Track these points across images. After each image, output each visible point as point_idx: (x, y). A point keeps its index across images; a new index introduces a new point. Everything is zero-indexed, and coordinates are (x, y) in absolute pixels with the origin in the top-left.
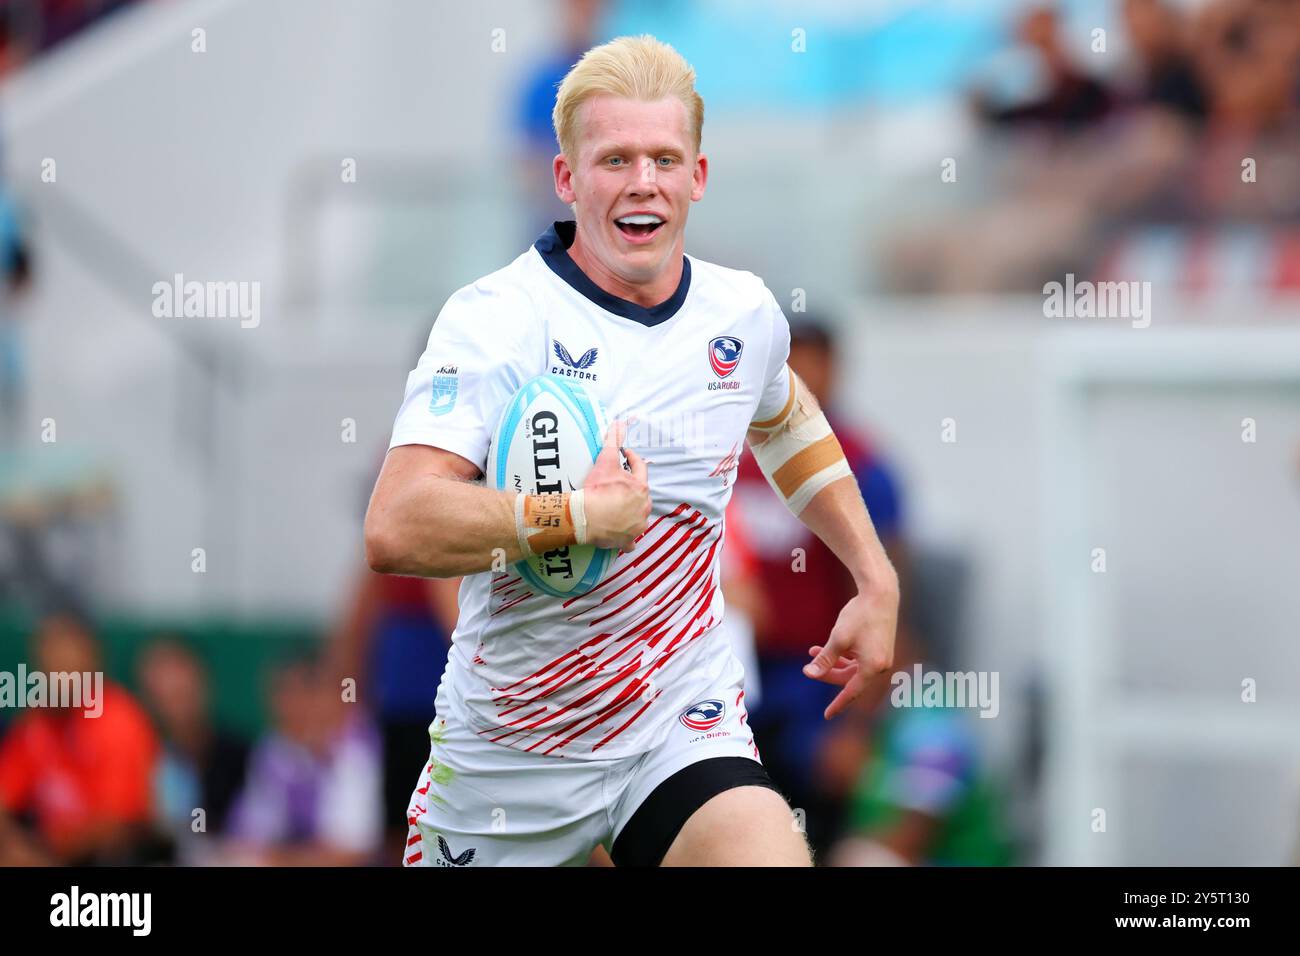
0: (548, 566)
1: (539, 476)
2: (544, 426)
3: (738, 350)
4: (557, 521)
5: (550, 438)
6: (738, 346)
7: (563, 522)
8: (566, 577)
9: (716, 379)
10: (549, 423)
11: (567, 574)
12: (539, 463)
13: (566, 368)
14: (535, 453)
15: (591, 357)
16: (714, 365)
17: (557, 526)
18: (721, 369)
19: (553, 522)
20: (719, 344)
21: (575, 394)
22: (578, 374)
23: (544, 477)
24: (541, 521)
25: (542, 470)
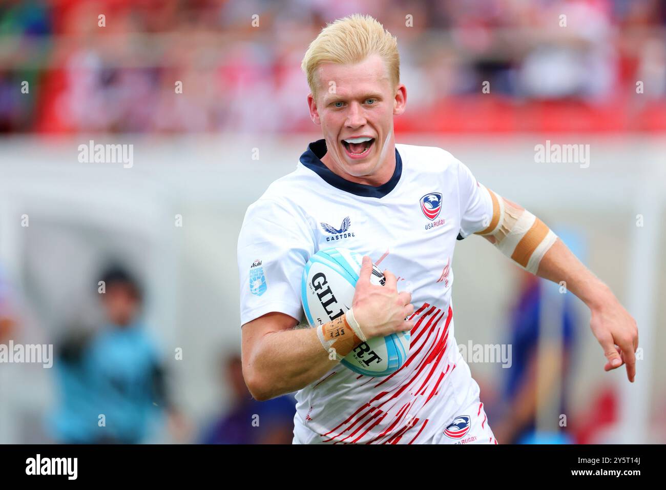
0: (363, 361)
1: (329, 313)
2: (319, 283)
3: (439, 199)
4: (342, 331)
5: (325, 288)
6: (439, 197)
7: (346, 331)
8: (378, 362)
9: (428, 221)
10: (321, 280)
11: (377, 360)
12: (325, 305)
13: (334, 236)
14: (321, 300)
15: (346, 223)
16: (425, 212)
17: (344, 334)
18: (431, 215)
19: (340, 333)
20: (426, 200)
21: (332, 256)
22: (343, 236)
23: (331, 312)
24: (334, 335)
25: (329, 308)
